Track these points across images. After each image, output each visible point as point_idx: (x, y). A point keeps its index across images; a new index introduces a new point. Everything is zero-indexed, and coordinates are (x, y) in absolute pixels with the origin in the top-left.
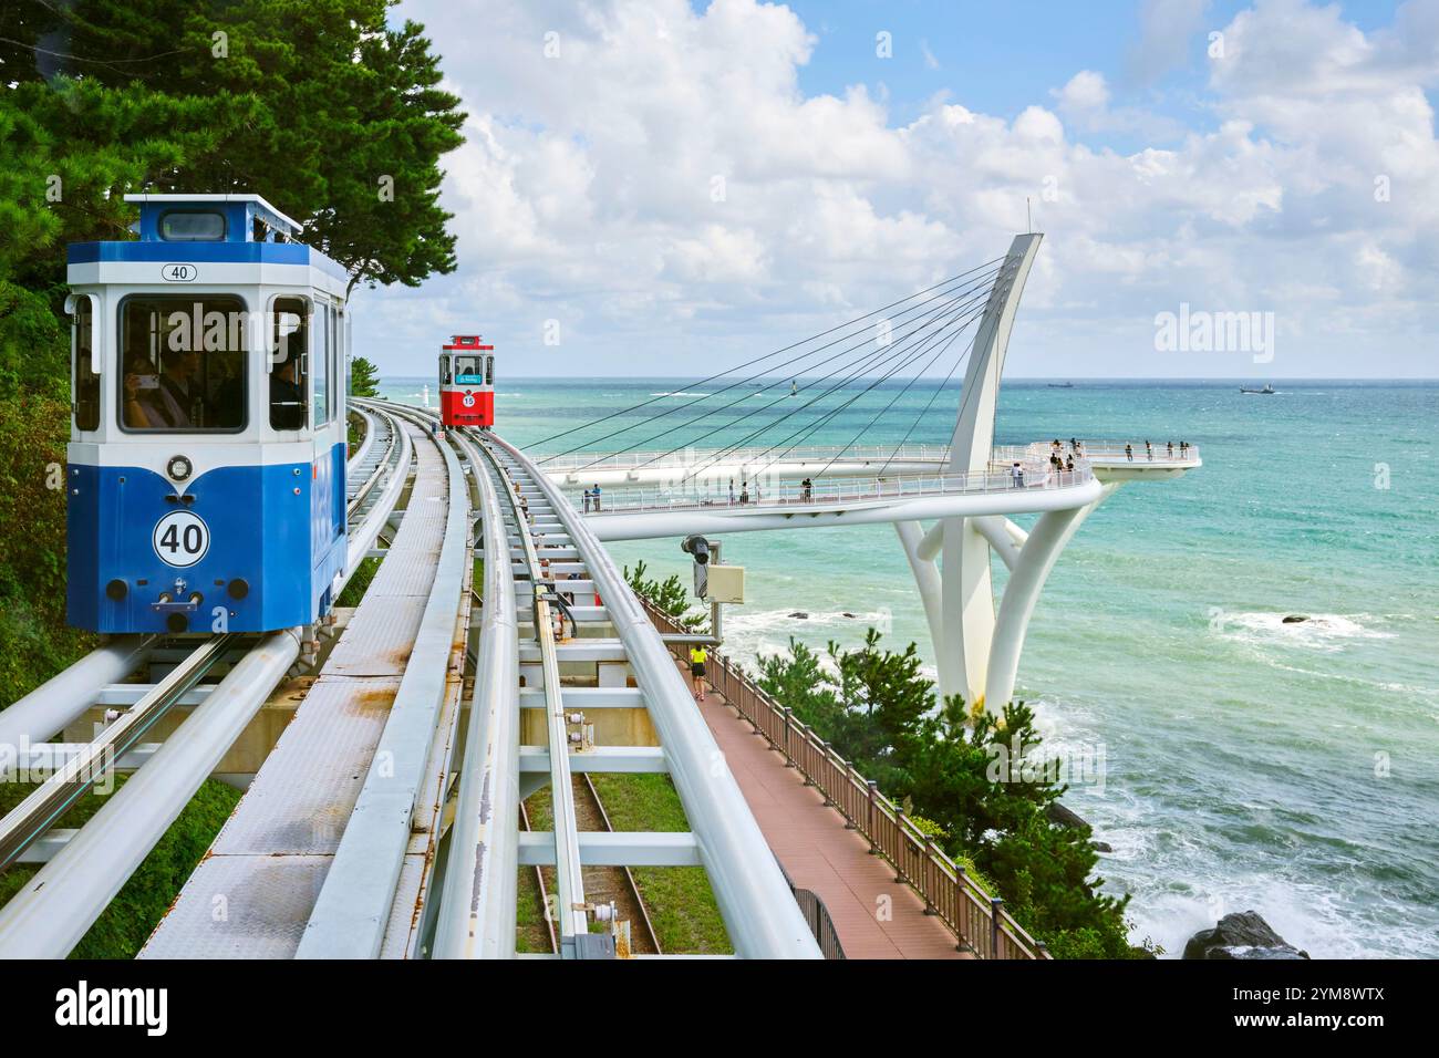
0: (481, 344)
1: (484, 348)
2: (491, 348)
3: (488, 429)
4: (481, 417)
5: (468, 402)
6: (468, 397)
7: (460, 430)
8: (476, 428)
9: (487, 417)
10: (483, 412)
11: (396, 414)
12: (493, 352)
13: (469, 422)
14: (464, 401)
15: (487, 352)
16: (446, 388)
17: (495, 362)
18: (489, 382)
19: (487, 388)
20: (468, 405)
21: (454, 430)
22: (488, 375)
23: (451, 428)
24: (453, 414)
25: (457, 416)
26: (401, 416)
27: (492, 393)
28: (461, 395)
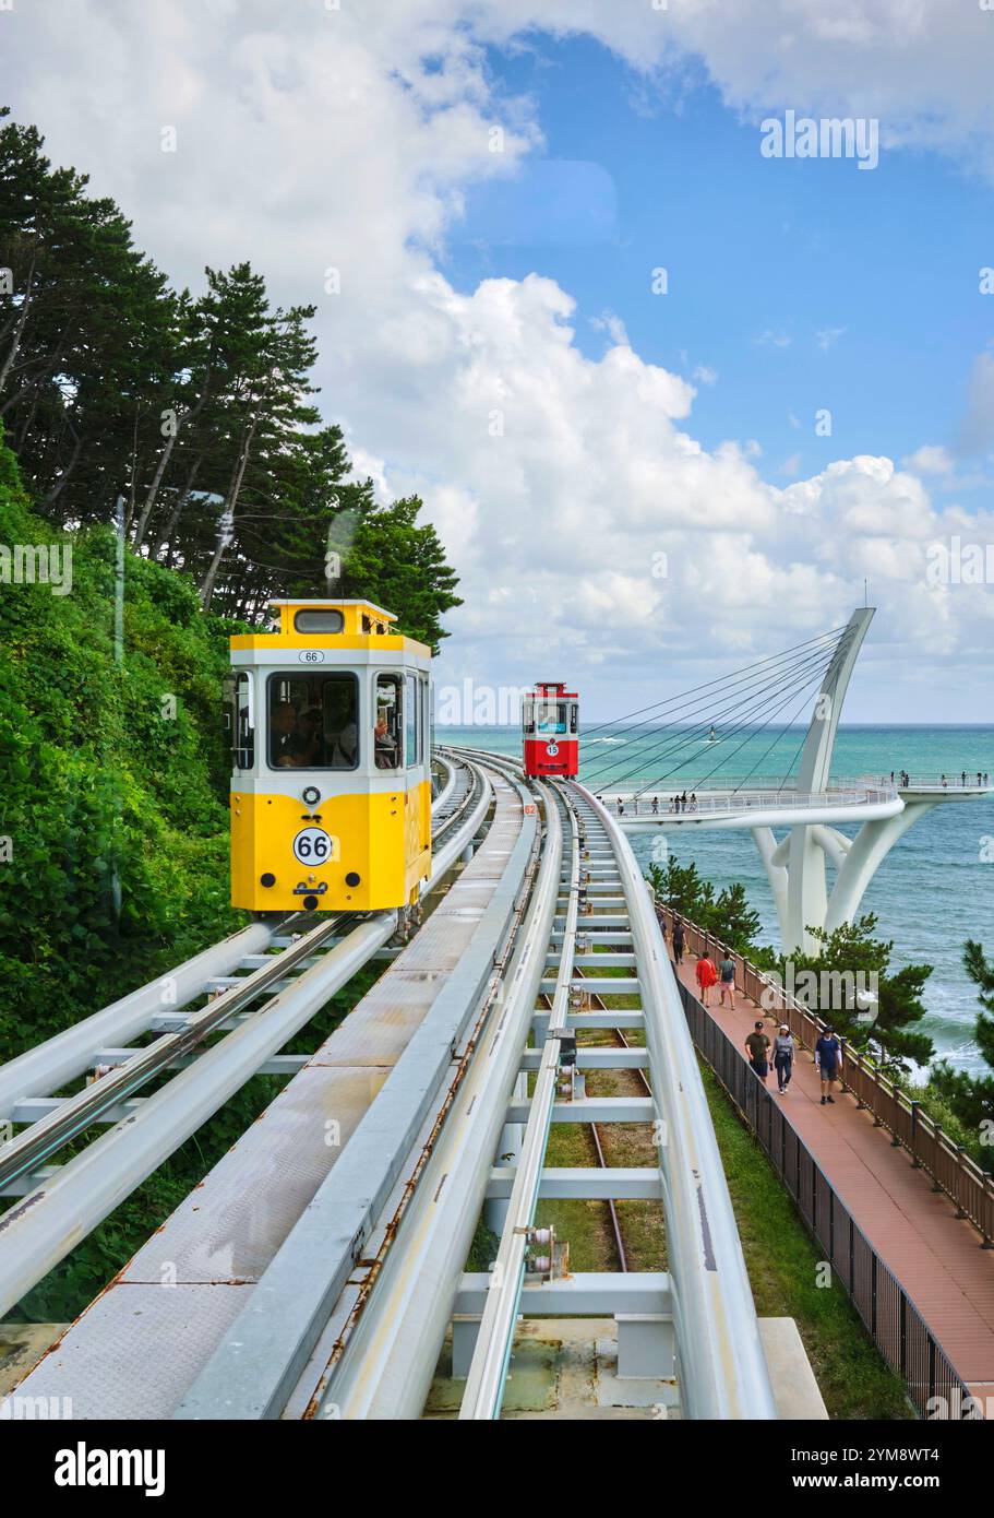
0: (565, 692)
1: (568, 695)
2: (576, 695)
3: (573, 778)
4: (565, 766)
5: (552, 751)
6: (552, 746)
7: (543, 780)
8: (560, 777)
9: (571, 767)
10: (567, 762)
11: (478, 763)
12: (580, 701)
13: (554, 771)
14: (548, 751)
15: (572, 700)
16: (530, 737)
17: (580, 710)
18: (573, 731)
19: (572, 737)
20: (552, 754)
21: (537, 780)
22: (572, 725)
23: (534, 778)
24: (537, 763)
25: (540, 766)
26: (485, 766)
27: (576, 742)
28: (544, 744)
